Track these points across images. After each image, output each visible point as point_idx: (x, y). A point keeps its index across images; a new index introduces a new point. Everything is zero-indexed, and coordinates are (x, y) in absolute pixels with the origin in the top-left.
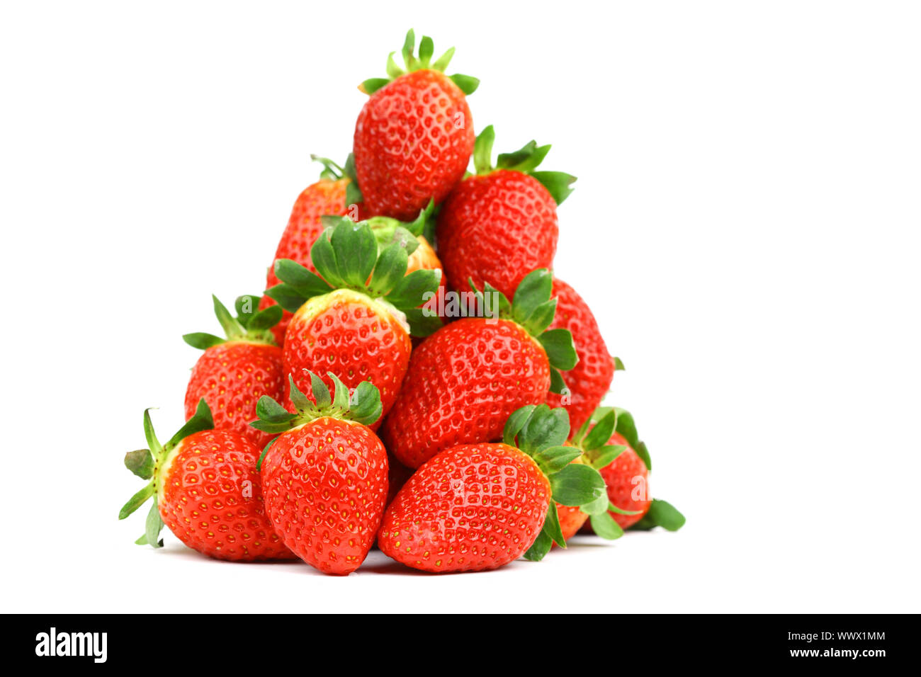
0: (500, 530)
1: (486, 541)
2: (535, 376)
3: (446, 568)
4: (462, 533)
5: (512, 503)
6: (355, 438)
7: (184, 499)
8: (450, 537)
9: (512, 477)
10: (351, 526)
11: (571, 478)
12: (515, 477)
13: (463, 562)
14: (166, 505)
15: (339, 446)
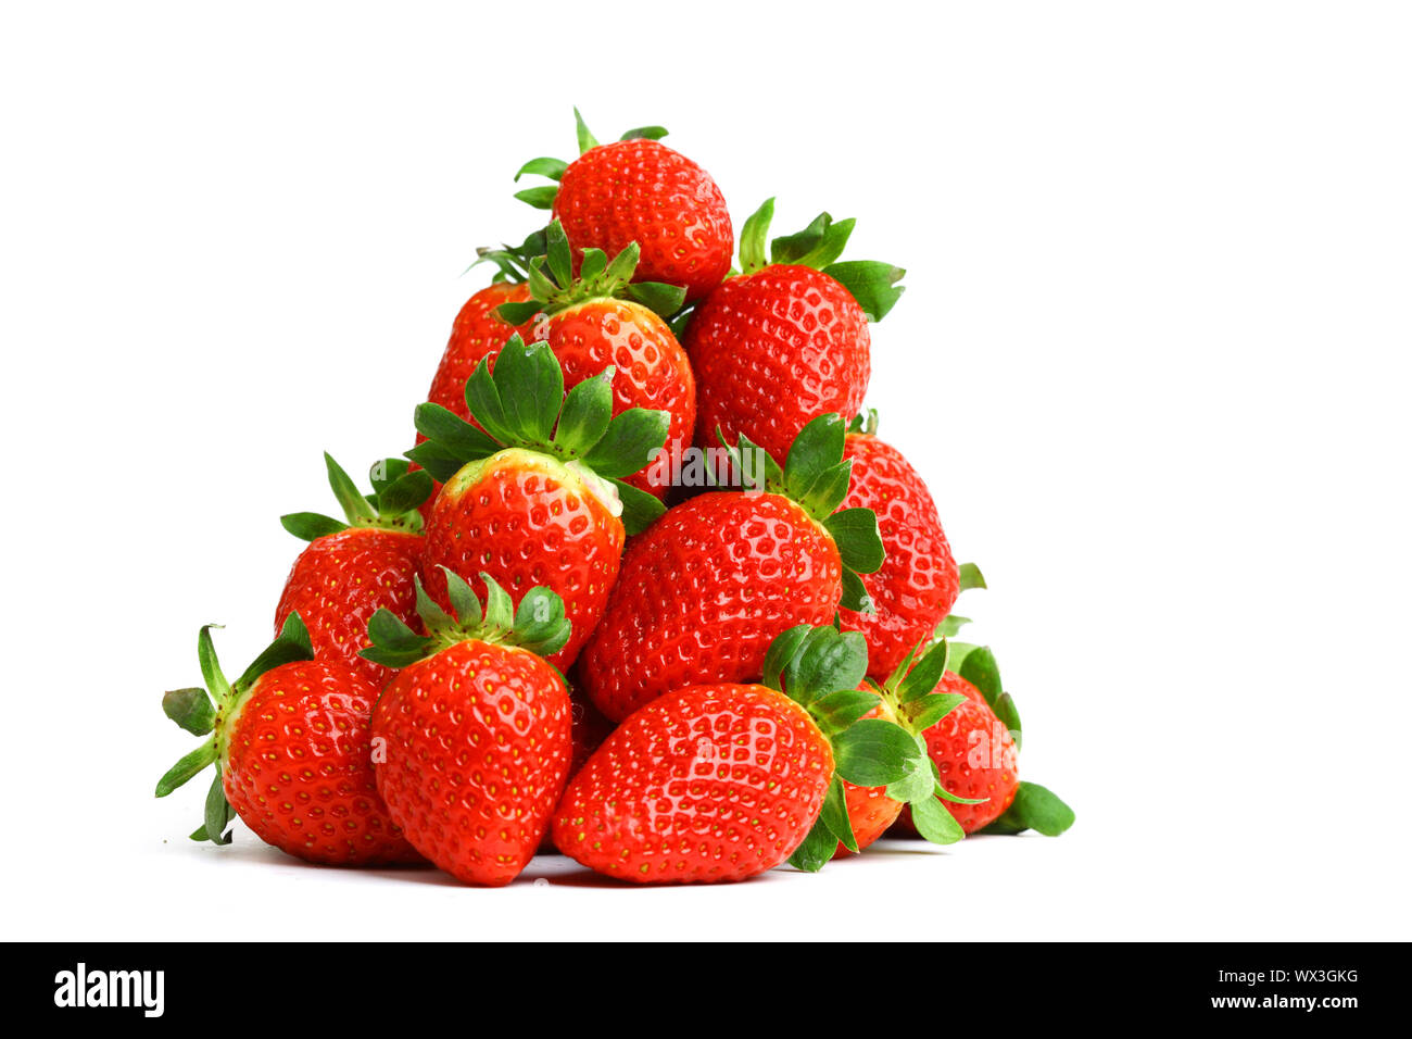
0: (744, 820)
1: (721, 837)
2: (815, 579)
3: (657, 876)
4: (684, 822)
5: (765, 777)
6: (512, 671)
7: (256, 767)
8: (664, 828)
9: (767, 736)
10: (504, 809)
11: (868, 743)
12: (772, 735)
13: (684, 867)
14: (231, 777)
15: (487, 683)
